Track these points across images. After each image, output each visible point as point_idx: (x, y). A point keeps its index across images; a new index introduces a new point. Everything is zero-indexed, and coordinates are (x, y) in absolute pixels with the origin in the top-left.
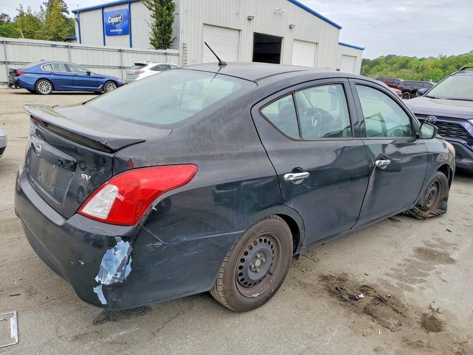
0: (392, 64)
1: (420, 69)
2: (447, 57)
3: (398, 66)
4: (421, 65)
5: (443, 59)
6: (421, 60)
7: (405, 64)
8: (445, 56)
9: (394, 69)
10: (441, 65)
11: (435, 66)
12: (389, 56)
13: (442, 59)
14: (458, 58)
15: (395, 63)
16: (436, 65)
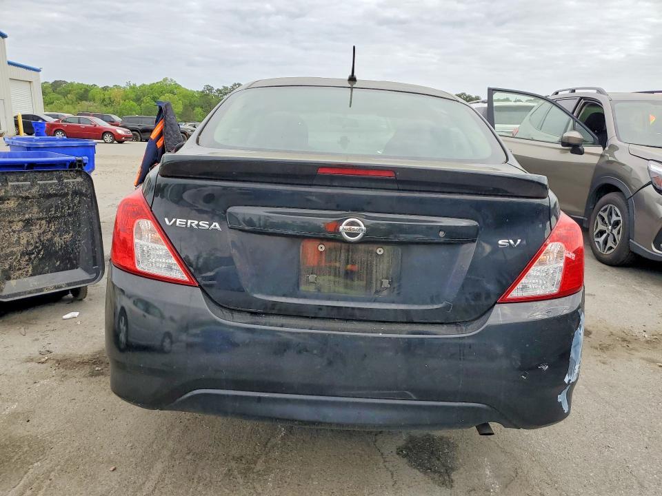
0: (65, 94)
1: (107, 101)
2: (138, 85)
3: (75, 98)
4: (106, 96)
5: (133, 88)
6: (105, 89)
7: (84, 94)
8: (134, 85)
9: (70, 102)
10: (133, 96)
11: (126, 98)
12: (56, 82)
13: (131, 87)
14: (152, 87)
15: (69, 92)
16: (126, 96)
